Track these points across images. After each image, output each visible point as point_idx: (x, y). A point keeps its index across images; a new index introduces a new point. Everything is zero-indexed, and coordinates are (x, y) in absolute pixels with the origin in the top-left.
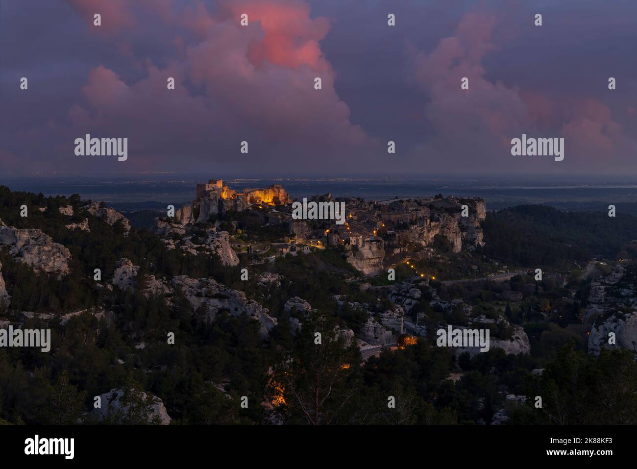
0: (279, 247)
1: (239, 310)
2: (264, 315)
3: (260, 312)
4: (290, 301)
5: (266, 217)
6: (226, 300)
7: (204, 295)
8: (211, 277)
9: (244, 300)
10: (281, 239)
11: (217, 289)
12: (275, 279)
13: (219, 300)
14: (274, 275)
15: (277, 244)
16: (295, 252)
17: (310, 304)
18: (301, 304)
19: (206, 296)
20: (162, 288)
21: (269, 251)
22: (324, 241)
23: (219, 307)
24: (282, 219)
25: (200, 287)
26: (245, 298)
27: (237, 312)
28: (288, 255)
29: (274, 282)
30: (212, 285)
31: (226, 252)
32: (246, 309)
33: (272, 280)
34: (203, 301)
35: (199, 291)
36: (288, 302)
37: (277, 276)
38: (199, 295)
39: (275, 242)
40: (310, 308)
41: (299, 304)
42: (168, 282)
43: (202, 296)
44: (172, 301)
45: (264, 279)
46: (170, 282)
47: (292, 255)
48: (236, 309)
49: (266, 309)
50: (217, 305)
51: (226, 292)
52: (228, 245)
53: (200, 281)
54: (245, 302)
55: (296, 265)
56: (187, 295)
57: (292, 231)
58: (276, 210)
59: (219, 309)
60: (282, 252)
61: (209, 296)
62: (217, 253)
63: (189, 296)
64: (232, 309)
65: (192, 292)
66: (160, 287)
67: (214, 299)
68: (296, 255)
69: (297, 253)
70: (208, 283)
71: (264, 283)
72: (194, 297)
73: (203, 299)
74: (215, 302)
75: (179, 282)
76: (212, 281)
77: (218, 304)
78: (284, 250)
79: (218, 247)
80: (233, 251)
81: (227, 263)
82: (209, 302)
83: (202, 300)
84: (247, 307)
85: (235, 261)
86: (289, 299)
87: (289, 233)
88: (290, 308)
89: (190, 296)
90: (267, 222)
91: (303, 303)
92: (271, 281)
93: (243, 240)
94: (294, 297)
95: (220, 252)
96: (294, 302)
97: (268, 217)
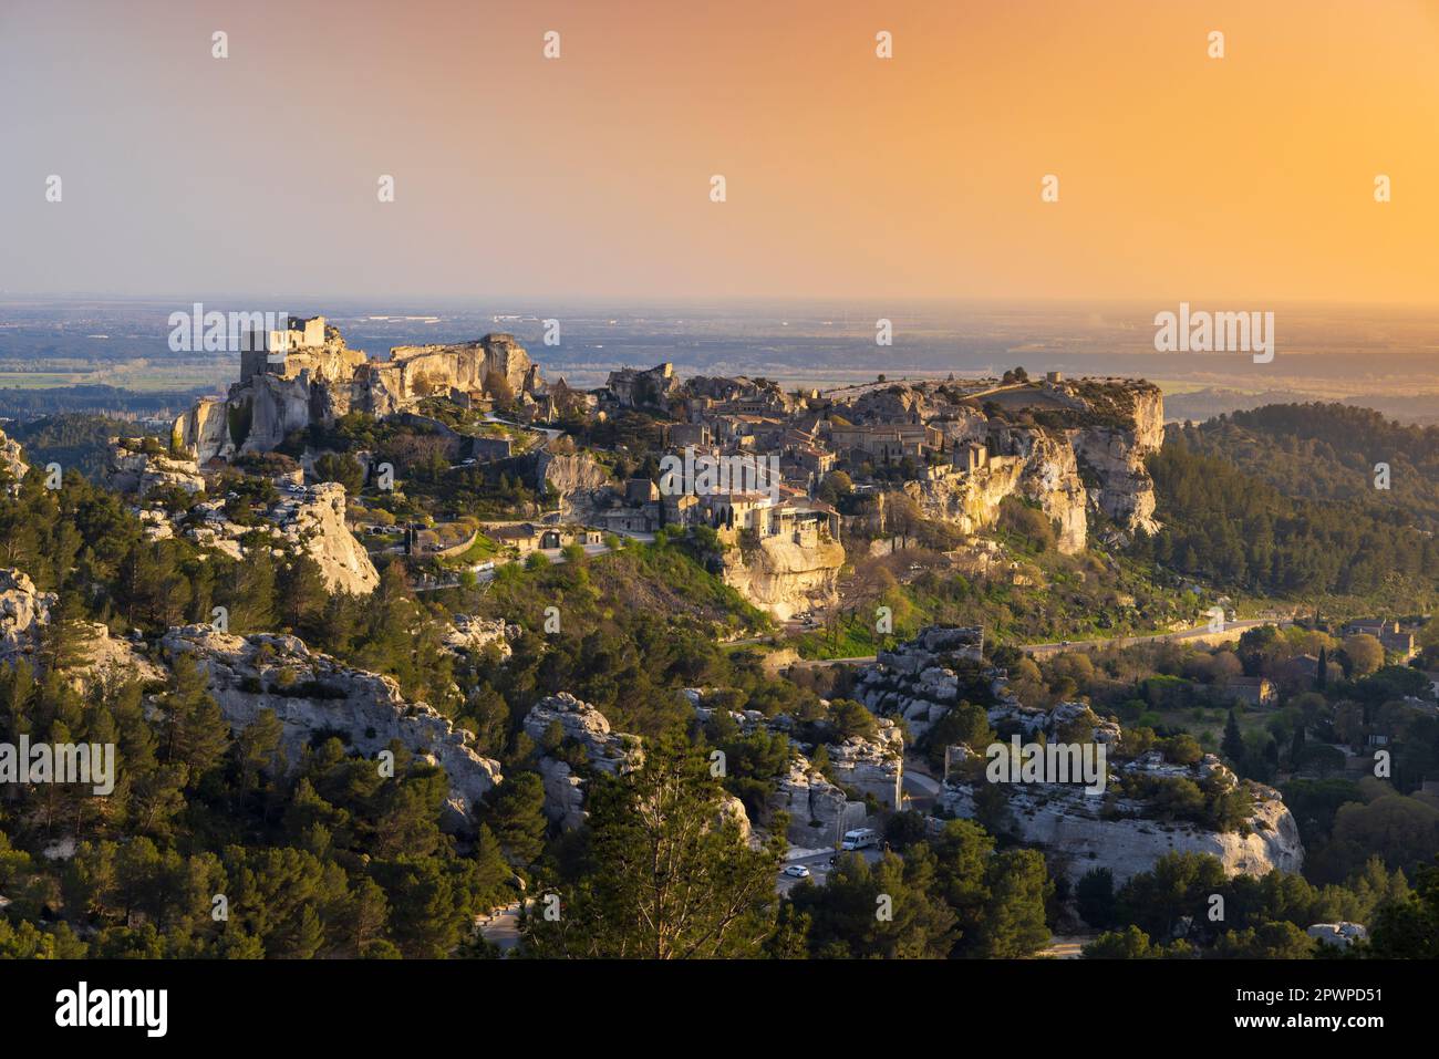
0: (504, 534)
1: (379, 735)
2: (458, 750)
3: (446, 742)
4: (544, 708)
5: (463, 438)
6: (338, 702)
7: (265, 685)
8: (289, 629)
9: (396, 704)
10: (512, 510)
11: (308, 668)
12: (495, 636)
13: (313, 703)
14: (491, 624)
15: (498, 525)
16: (558, 551)
17: (605, 715)
18: (578, 716)
19: (273, 690)
20: (131, 664)
21: (473, 547)
22: (648, 514)
23: (313, 725)
24: (516, 444)
25: (251, 662)
26: (398, 698)
27: (371, 742)
28: (532, 561)
29: (490, 643)
30: (291, 655)
31: (337, 548)
32: (401, 732)
33: (484, 639)
34: (263, 707)
35: (251, 673)
36: (535, 709)
37: (501, 628)
38: (249, 687)
39: (490, 519)
40: (607, 729)
41: (572, 715)
42: (151, 644)
43: (260, 691)
44: (165, 707)
45: (459, 639)
46: (157, 647)
47: (545, 560)
48: (369, 733)
49: (465, 732)
50: (308, 720)
51: (338, 676)
52: (344, 528)
53: (252, 642)
54: (399, 710)
55: (559, 593)
56: (210, 688)
57: (549, 483)
58: (495, 416)
59: (314, 730)
60: (516, 549)
61: (280, 691)
62: (307, 551)
63: (216, 690)
64: (357, 735)
65: (225, 677)
66: (126, 660)
67: (300, 702)
68: (562, 560)
69: (563, 555)
70: (278, 647)
71: (460, 650)
72: (232, 694)
73: (261, 699)
74: (302, 708)
75: (186, 644)
76: (291, 643)
77: (312, 716)
78: (523, 545)
79: (310, 533)
80: (358, 545)
81: (339, 586)
82: (284, 709)
83: (262, 702)
84: (404, 726)
85: (365, 578)
86: (539, 699)
87: (538, 490)
88: (541, 730)
89: (222, 690)
90: (469, 454)
91: (583, 713)
92: (482, 642)
93: (391, 511)
94: (554, 695)
95: (317, 548)
96: (556, 710)
97: (472, 438)
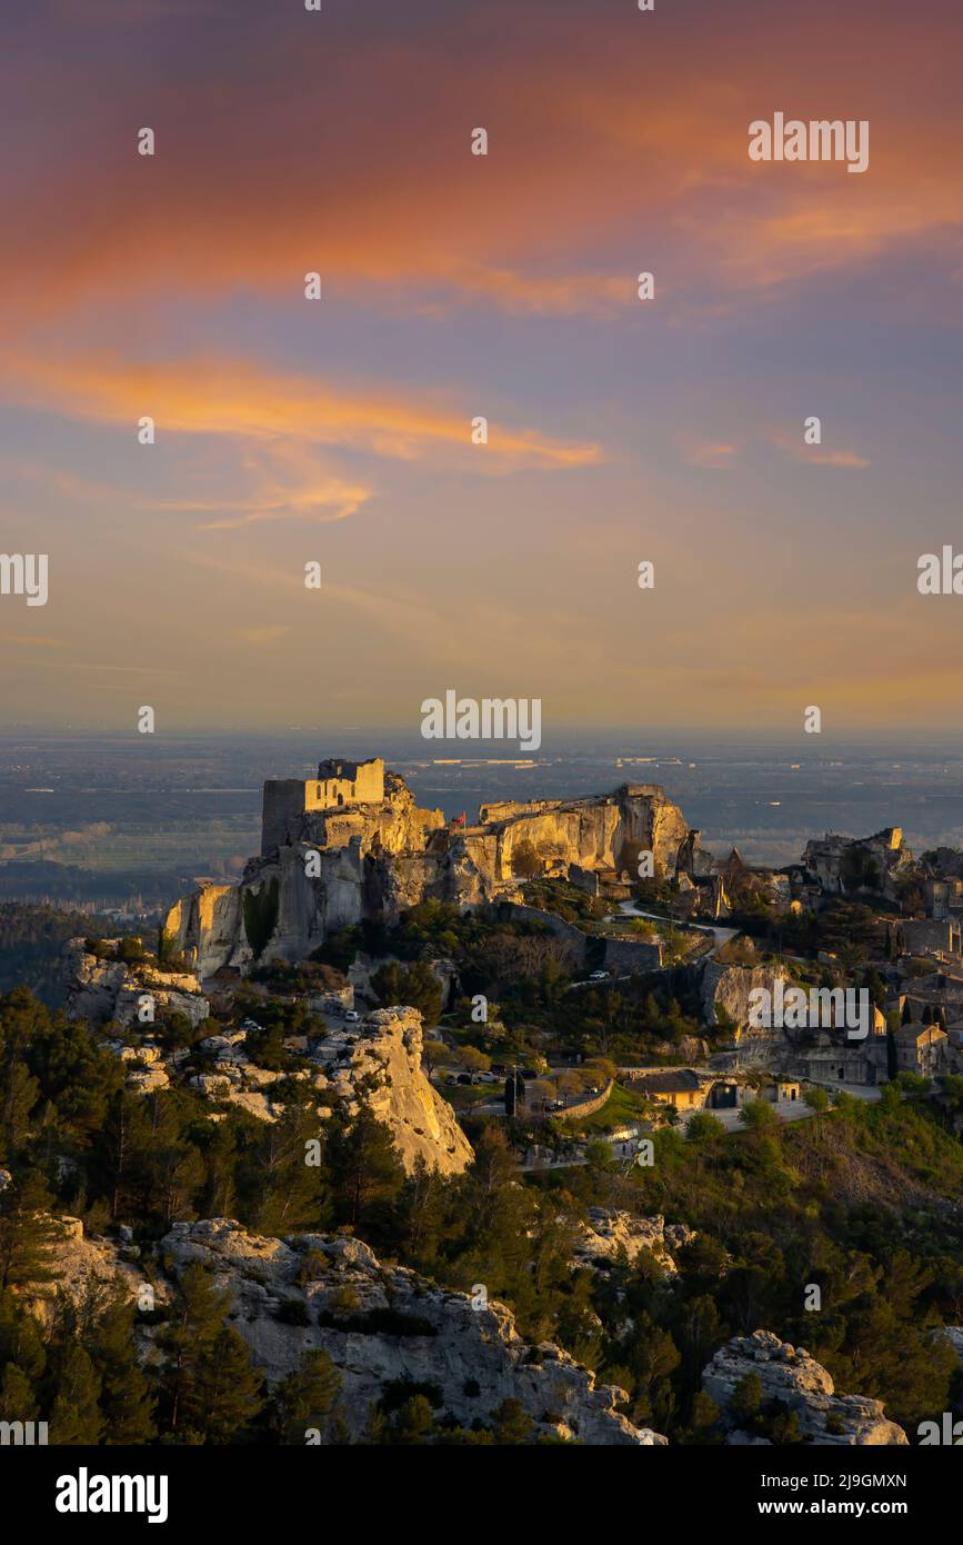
0: (654, 1085)
1: (485, 1392)
2: (604, 1417)
3: (586, 1404)
4: (732, 1354)
5: (590, 940)
6: (422, 1341)
7: (314, 1315)
8: (349, 1229)
9: (508, 1345)
10: (665, 1048)
11: (377, 1289)
12: (649, 1242)
13: (385, 1341)
14: (644, 1224)
15: (644, 1072)
16: (736, 1112)
17: (828, 1368)
18: (786, 1368)
19: (326, 1320)
20: (118, 1278)
21: (607, 1104)
22: (871, 1057)
23: (386, 1375)
24: (670, 949)
25: (296, 1278)
26: (513, 1334)
27: (475, 1402)
28: (697, 1126)
29: (644, 1254)
30: (352, 1267)
31: (410, 1105)
32: (517, 1387)
33: (634, 1246)
34: (312, 1347)
35: (293, 1294)
36: (720, 1355)
37: (657, 1231)
38: (291, 1315)
39: (633, 1064)
40: (829, 1389)
41: (776, 1366)
42: (146, 1249)
43: (306, 1323)
44: (166, 1345)
45: (600, 1245)
46: (155, 1254)
47: (715, 1126)
48: (471, 1389)
49: (614, 1389)
50: (379, 1368)
51: (423, 1301)
52: (420, 1075)
53: (294, 1247)
54: (515, 1354)
55: (738, 1176)
56: (233, 1317)
57: (721, 1009)
58: (636, 907)
59: (386, 1383)
60: (671, 1109)
61: (339, 1321)
62: (367, 1112)
63: (241, 1320)
64: (451, 1390)
65: (255, 1300)
66: (110, 1272)
67: (365, 1339)
68: (741, 1125)
69: (743, 1117)
70: (333, 1257)
71: (602, 1263)
72: (266, 1326)
73: (308, 1333)
74: (368, 1349)
75: (197, 1249)
76: (353, 1249)
77: (383, 1361)
78: (682, 1102)
79: (370, 1083)
80: (441, 1102)
81: (420, 1162)
82: (342, 1350)
83: (309, 1339)
84: (522, 1378)
85: (452, 1150)
86: (726, 1341)
87: (703, 1019)
88: (729, 1388)
89: (251, 1320)
90: (599, 965)
91: (793, 1363)
92: (632, 1254)
93: (484, 1051)
94: (748, 1334)
95: (380, 1106)
96: (751, 1357)
97: (603, 940)
